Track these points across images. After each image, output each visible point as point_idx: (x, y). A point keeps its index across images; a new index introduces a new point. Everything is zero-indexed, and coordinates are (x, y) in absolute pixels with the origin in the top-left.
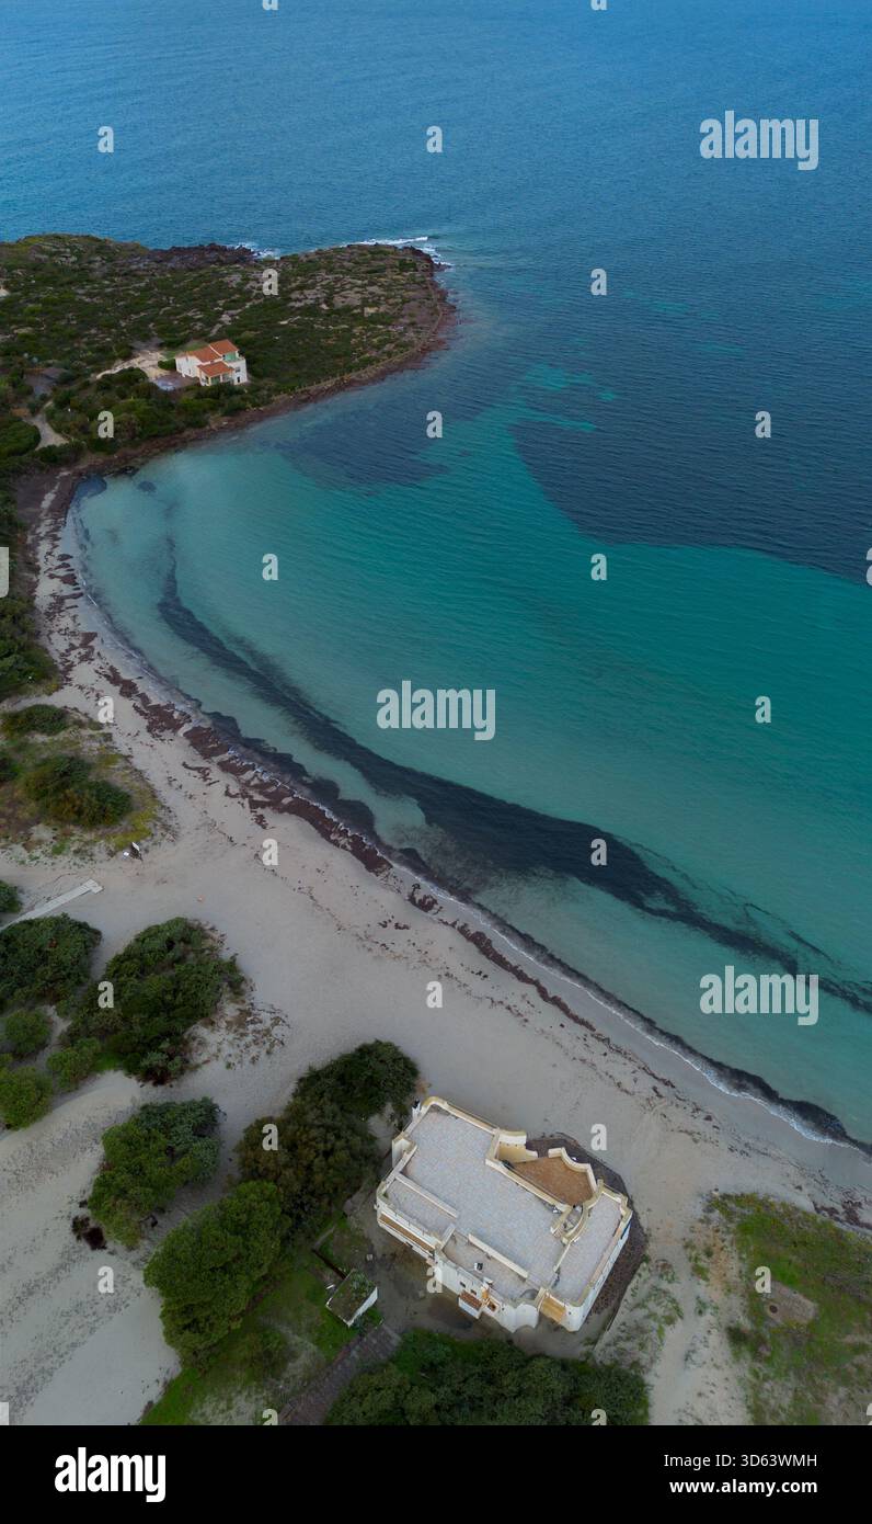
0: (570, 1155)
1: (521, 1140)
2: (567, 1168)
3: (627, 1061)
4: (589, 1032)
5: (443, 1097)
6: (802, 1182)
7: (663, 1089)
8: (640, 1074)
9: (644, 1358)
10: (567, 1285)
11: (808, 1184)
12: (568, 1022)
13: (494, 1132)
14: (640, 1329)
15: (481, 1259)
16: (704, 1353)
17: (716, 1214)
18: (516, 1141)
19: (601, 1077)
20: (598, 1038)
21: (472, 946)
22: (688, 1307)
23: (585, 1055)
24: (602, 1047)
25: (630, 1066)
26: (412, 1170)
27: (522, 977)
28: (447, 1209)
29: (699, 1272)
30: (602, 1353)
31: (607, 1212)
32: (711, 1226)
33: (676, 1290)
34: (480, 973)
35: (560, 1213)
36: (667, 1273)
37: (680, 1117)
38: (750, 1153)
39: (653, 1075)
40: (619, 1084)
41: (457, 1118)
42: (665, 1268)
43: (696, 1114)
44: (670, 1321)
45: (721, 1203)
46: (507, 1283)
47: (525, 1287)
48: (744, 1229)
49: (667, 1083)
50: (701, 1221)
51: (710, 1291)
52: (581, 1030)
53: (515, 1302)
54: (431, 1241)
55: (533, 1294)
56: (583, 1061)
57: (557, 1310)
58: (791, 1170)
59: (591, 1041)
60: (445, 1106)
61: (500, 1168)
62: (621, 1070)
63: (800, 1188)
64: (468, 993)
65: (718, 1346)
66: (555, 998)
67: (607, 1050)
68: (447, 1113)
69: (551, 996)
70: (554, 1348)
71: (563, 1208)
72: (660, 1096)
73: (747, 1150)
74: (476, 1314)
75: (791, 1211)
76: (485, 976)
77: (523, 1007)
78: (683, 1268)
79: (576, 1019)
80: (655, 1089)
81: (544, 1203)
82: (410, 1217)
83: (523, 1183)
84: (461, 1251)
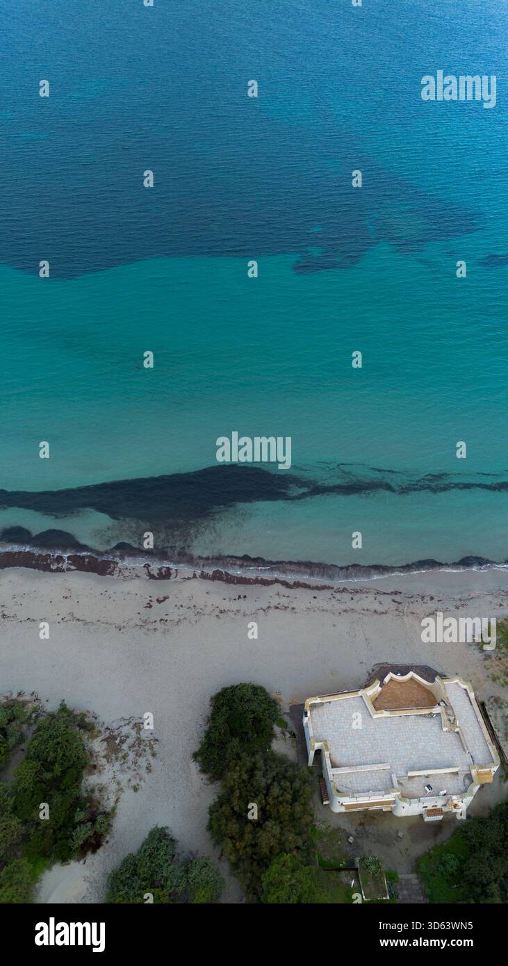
0: (396, 674)
2: (404, 683)
3: (367, 595)
4: (331, 591)
5: (311, 695)
6: (500, 601)
7: (397, 598)
8: (381, 598)
11: (502, 600)
12: (316, 593)
13: (359, 694)
15: (424, 781)
18: (374, 690)
19: (362, 614)
20: (339, 591)
21: (219, 583)
23: (344, 607)
24: (346, 596)
25: (371, 597)
26: (338, 759)
27: (265, 583)
28: (381, 767)
32: (493, 658)
34: (240, 597)
36: (502, 704)
37: (420, 608)
38: (466, 603)
39: (385, 593)
40: (375, 611)
41: (330, 702)
42: (497, 701)
43: (425, 601)
46: (451, 782)
47: (461, 777)
49: (396, 593)
50: (485, 659)
52: (327, 593)
53: (465, 792)
54: (390, 797)
55: (470, 777)
56: (345, 611)
57: (487, 776)
58: (489, 598)
59: (338, 596)
60: (318, 700)
61: (384, 714)
62: (368, 602)
63: (501, 605)
66: (295, 584)
67: (351, 596)
68: (322, 704)
69: (292, 584)
71: (436, 710)
72: (400, 603)
73: (462, 603)
74: (439, 818)
76: (245, 597)
77: (284, 602)
79: (318, 588)
80: (394, 601)
81: (424, 716)
82: (365, 792)
83: (401, 713)
84: (412, 787)
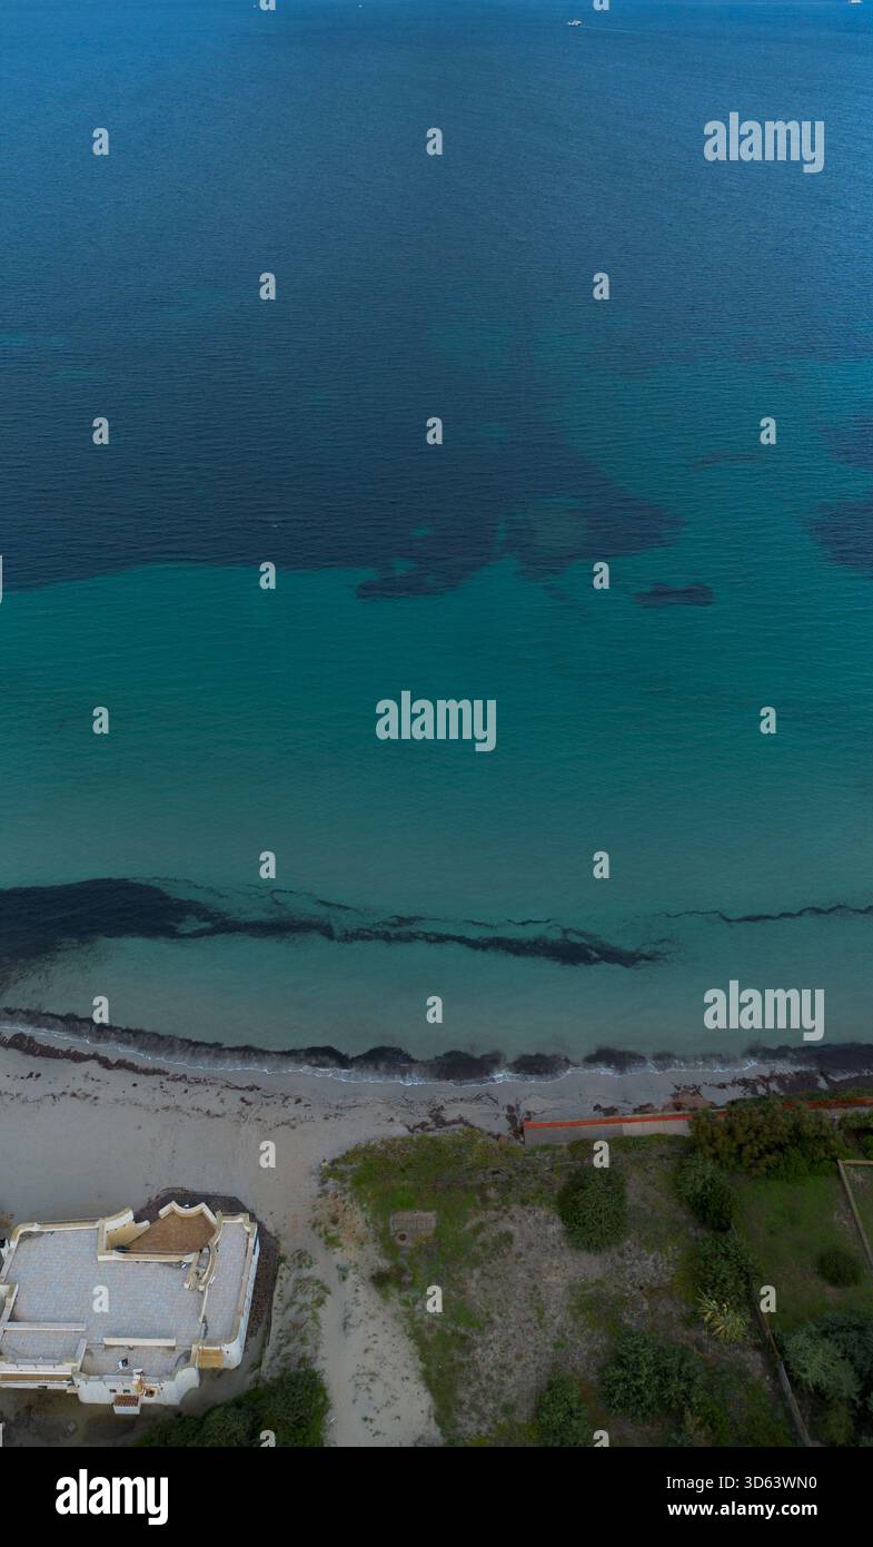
0: (182, 1205)
1: (129, 1216)
2: (183, 1219)
3: (209, 1087)
4: (163, 1078)
5: (31, 1220)
6: (392, 1114)
7: (249, 1096)
8: (227, 1094)
9: (308, 1349)
10: (217, 1328)
11: (397, 1114)
12: (140, 1078)
13: (97, 1225)
14: (296, 1326)
15: (123, 1355)
16: (358, 1311)
17: (331, 1181)
18: (122, 1222)
19: (188, 1115)
20: (175, 1079)
21: (13, 1052)
22: (331, 1279)
23: (167, 1101)
24: (182, 1086)
25: (213, 1091)
26: (22, 1311)
27: (77, 1057)
28: (73, 1328)
29: (332, 1242)
30: (268, 1371)
31: (235, 1239)
32: (329, 1196)
33: (315, 1272)
34: (31, 1075)
35: (189, 1265)
36: (305, 1261)
37: (273, 1114)
38: (343, 1112)
39: (237, 1088)
40: (208, 1113)
41: (52, 1233)
42: (302, 1257)
43: (286, 1104)
44: (320, 1302)
45: (332, 1171)
46: (159, 1362)
47: (177, 1354)
48: (358, 1181)
49: (251, 1089)
50: (320, 1196)
51: (347, 1254)
52: (154, 1080)
53: (171, 1374)
54: (65, 1369)
55: (187, 1356)
56: (167, 1108)
57: (214, 1357)
58: (380, 1108)
59: (168, 1085)
60: (35, 1228)
61: (116, 1256)
62: (207, 1098)
63: (392, 1120)
64: (25, 1101)
65: (367, 1297)
66: (117, 1062)
67: (186, 1086)
68: (40, 1234)
69: (114, 1062)
70: (224, 1393)
71: (190, 1258)
72: (249, 1104)
73: (339, 1111)
74: (134, 1410)
75: (390, 1145)
76: (38, 1076)
77: (89, 1087)
78: (316, 1247)
79: (147, 1072)
80: (243, 1100)
81: (169, 1264)
82: (33, 1358)
83: (142, 1258)
84: (103, 1359)
